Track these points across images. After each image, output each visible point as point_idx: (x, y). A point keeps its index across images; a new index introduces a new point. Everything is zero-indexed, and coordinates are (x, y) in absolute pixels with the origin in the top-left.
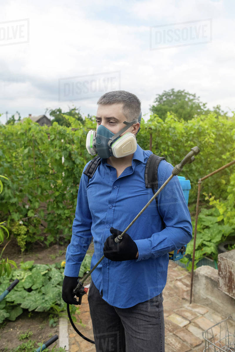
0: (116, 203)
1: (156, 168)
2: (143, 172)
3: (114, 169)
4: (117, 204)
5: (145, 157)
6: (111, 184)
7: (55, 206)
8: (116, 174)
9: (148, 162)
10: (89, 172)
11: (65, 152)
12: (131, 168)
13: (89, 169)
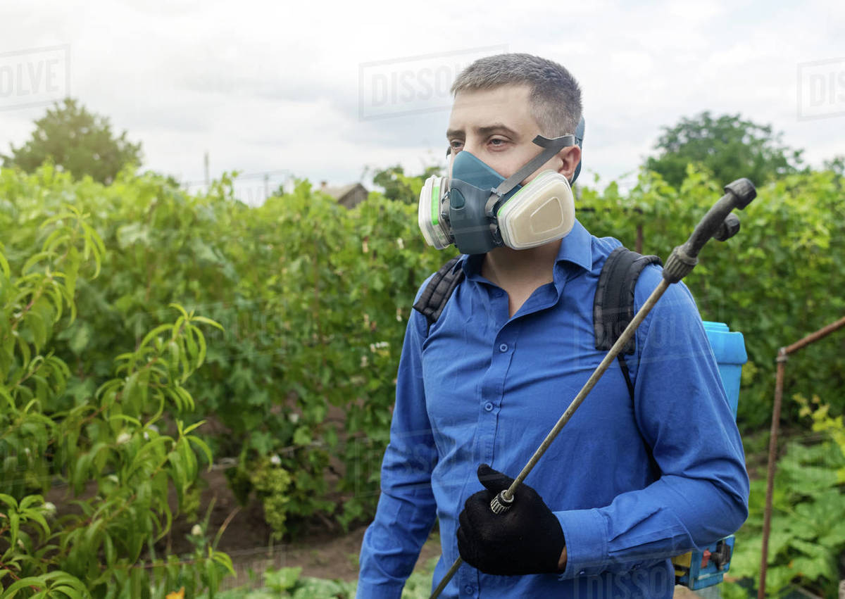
0: (503, 394)
1: (631, 287)
2: (590, 300)
3: (502, 294)
4: (508, 398)
5: (596, 257)
6: (492, 337)
7: (368, 419)
8: (509, 307)
9: (606, 270)
10: (430, 303)
11: (399, 269)
12: (551, 288)
13: (432, 294)
